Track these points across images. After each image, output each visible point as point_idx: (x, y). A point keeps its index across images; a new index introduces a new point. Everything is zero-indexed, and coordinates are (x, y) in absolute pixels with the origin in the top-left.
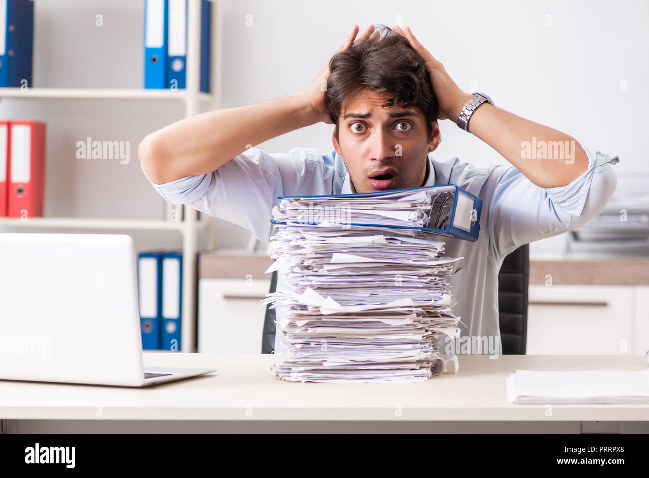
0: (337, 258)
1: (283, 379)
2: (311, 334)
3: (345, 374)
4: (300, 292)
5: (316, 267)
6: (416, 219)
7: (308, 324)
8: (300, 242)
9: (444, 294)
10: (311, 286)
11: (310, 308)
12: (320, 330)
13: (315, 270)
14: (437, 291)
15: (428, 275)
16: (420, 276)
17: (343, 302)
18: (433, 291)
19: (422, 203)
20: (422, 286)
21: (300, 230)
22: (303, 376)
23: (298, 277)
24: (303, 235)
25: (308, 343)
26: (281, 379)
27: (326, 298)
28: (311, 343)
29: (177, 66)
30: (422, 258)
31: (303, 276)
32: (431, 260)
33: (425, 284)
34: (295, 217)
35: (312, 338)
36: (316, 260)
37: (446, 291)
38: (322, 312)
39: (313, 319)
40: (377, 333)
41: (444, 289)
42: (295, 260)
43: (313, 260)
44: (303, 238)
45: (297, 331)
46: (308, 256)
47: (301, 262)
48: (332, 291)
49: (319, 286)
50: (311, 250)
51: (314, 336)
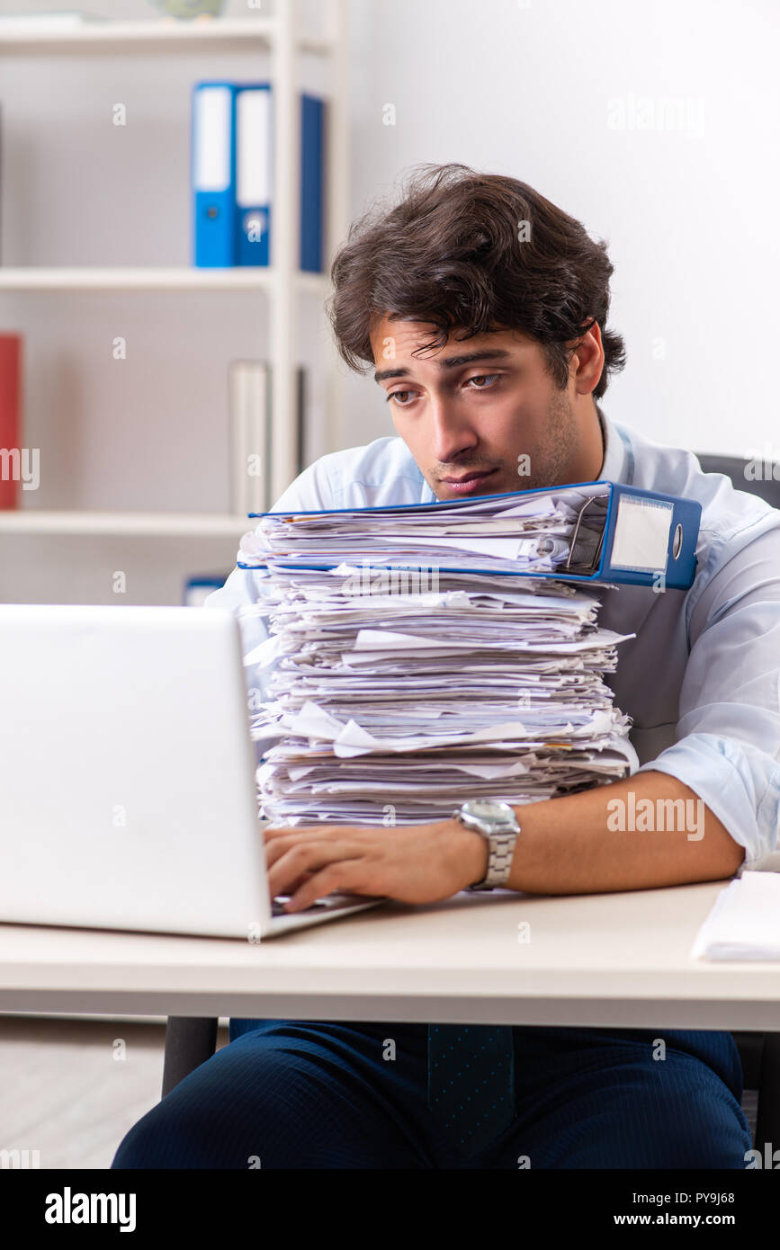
0: (366, 638)
2: (319, 795)
4: (296, 709)
5: (328, 658)
6: (535, 555)
7: (312, 775)
8: (297, 608)
9: (597, 712)
10: (316, 699)
11: (313, 744)
12: (334, 788)
13: (325, 663)
14: (581, 706)
15: (563, 672)
16: (544, 675)
17: (378, 730)
18: (572, 706)
19: (547, 521)
20: (548, 695)
21: (292, 581)
23: (291, 680)
24: (301, 592)
25: (313, 815)
27: (345, 723)
28: (319, 814)
30: (549, 636)
31: (301, 678)
32: (567, 641)
33: (554, 692)
34: (286, 555)
35: (324, 803)
36: (326, 644)
37: (601, 706)
38: (341, 752)
39: (324, 766)
40: (455, 792)
41: (598, 701)
42: (285, 645)
43: (318, 644)
44: (301, 599)
45: (291, 790)
46: (309, 636)
47: (296, 649)
48: (363, 708)
49: (334, 698)
50: (315, 623)
51: (327, 799)
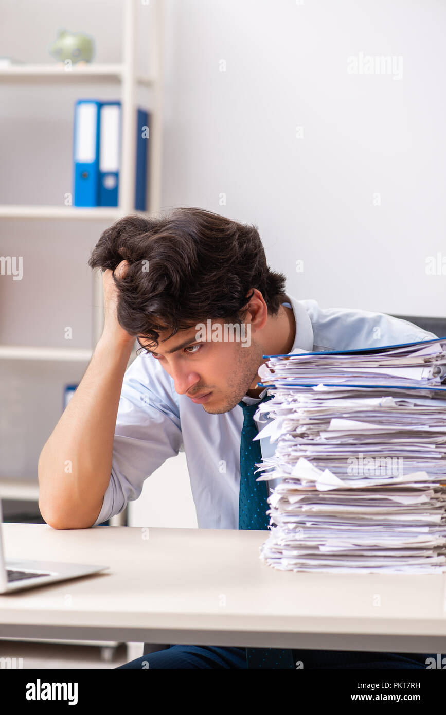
0: (335, 424)
1: (272, 566)
2: (306, 512)
3: (347, 561)
4: (293, 463)
5: (312, 434)
6: (431, 377)
7: (303, 500)
8: (293, 406)
10: (306, 457)
11: (304, 483)
12: (316, 508)
13: (310, 437)
16: (437, 445)
17: (343, 476)
19: (437, 357)
20: (440, 456)
21: (291, 392)
22: (296, 564)
23: (291, 446)
24: (296, 397)
25: (303, 523)
26: (270, 565)
27: (323, 471)
28: (307, 523)
29: (109, 182)
30: (440, 422)
31: (296, 445)
33: (443, 454)
34: (286, 378)
35: (308, 516)
36: (311, 427)
38: (320, 487)
39: (310, 495)
40: (386, 512)
42: (287, 427)
43: (308, 426)
44: (295, 401)
45: (290, 508)
46: (302, 422)
47: (294, 429)
48: (332, 463)
49: (315, 457)
50: (305, 414)
51: (310, 515)
